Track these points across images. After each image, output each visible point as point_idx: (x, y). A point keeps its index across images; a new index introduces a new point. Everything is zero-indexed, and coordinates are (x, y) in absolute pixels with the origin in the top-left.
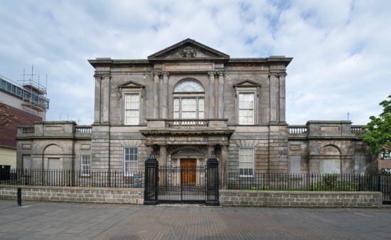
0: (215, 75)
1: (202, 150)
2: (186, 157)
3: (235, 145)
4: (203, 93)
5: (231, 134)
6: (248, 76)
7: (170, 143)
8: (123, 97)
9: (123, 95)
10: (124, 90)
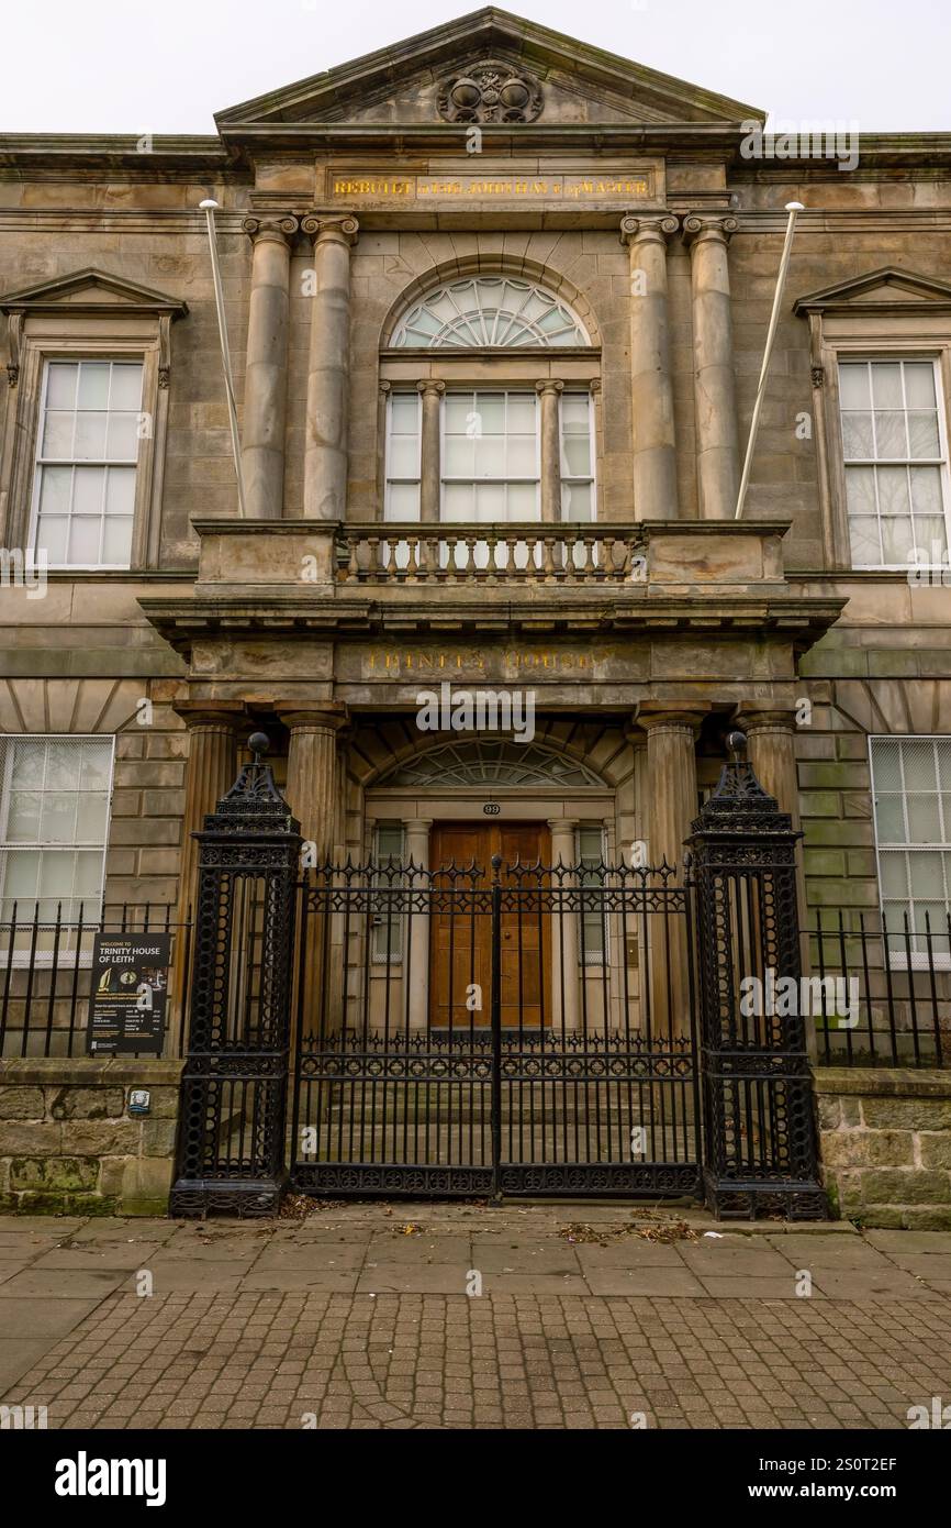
0: (668, 240)
1: (599, 757)
2: (474, 811)
3: (837, 722)
4: (592, 355)
5: (819, 627)
6: (888, 243)
7: (363, 697)
8: (30, 376)
9: (31, 363)
10: (38, 326)
